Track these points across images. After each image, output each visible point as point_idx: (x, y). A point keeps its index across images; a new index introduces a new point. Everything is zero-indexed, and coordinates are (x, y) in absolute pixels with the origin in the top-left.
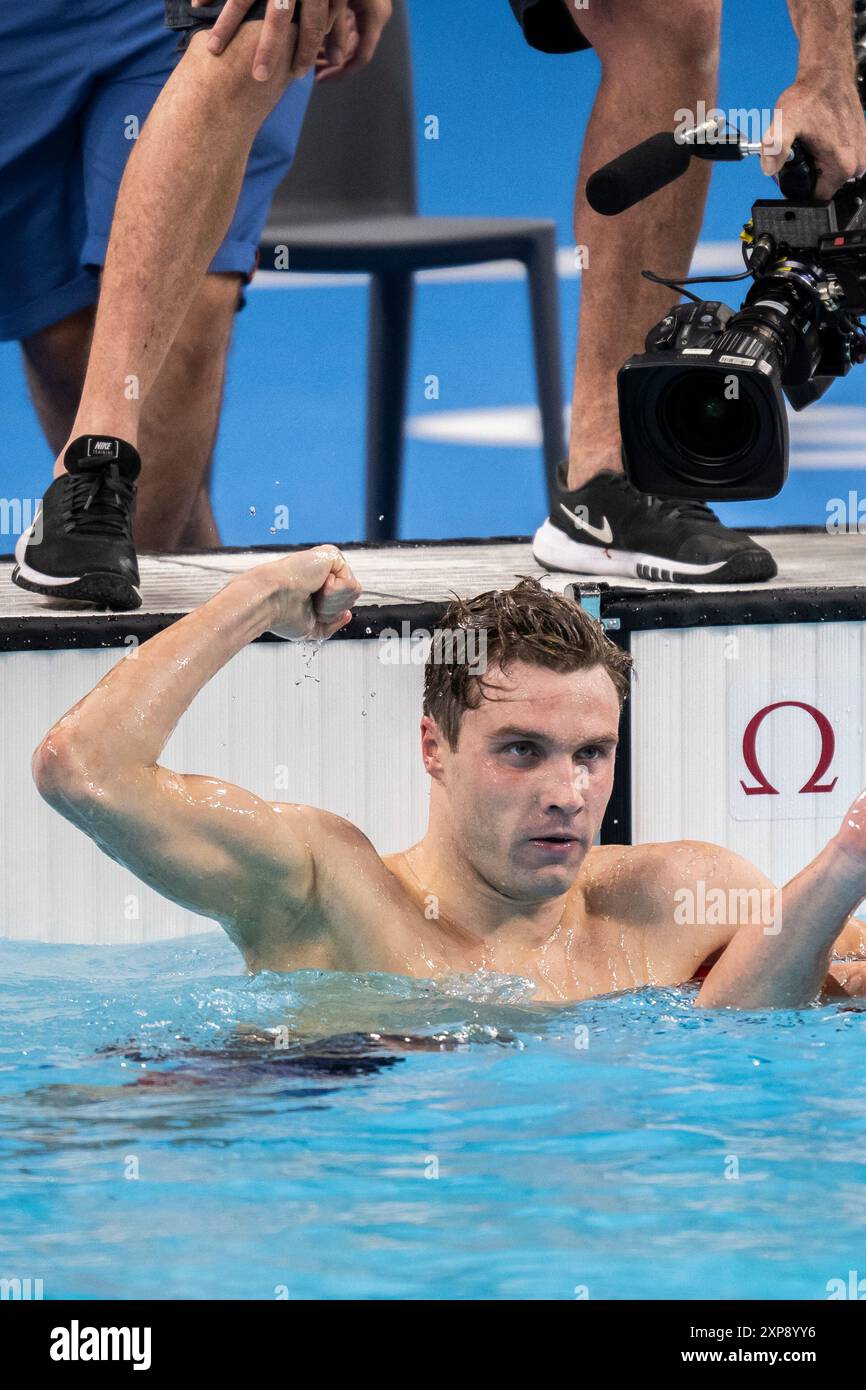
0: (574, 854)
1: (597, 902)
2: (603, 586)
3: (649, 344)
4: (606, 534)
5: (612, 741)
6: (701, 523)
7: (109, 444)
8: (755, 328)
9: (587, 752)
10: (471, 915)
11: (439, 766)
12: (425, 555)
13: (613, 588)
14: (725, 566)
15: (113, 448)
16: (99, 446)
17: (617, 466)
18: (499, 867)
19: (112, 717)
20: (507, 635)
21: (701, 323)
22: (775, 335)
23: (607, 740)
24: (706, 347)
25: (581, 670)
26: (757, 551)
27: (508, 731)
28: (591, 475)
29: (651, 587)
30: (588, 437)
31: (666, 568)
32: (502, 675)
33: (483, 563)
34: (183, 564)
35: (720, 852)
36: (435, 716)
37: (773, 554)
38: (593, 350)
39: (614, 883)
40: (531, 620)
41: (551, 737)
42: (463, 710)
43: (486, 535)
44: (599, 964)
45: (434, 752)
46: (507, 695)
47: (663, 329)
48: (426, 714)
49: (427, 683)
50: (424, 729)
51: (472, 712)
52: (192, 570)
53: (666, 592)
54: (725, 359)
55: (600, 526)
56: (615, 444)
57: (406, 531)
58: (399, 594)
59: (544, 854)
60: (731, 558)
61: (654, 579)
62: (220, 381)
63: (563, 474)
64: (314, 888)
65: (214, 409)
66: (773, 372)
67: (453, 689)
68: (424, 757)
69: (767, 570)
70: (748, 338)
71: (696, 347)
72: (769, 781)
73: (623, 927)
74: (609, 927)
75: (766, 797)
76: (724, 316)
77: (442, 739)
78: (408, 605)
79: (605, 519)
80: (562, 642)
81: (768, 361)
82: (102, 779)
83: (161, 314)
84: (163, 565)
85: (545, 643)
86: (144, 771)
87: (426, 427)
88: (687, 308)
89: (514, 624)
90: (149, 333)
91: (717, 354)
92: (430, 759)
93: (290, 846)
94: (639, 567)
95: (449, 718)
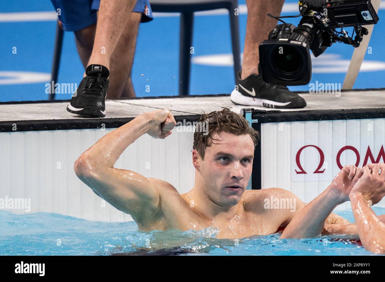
0: (240, 192)
1: (247, 208)
2: (253, 109)
3: (269, 37)
4: (253, 93)
5: (252, 157)
6: (283, 90)
7: (99, 67)
8: (302, 32)
9: (244, 160)
10: (208, 211)
11: (198, 165)
12: (197, 100)
13: (256, 110)
14: (290, 103)
15: (100, 68)
16: (96, 67)
17: (257, 72)
18: (217, 197)
19: (100, 152)
20: (220, 124)
21: (286, 31)
22: (308, 34)
23: (250, 157)
24: (286, 38)
25: (243, 135)
26: (301, 99)
27: (219, 153)
28: (249, 75)
29: (267, 110)
30: (248, 63)
31: (272, 104)
32: (218, 136)
33: (215, 102)
34: (122, 103)
35: (285, 191)
36: (197, 149)
37: (305, 99)
38: (250, 36)
39: (252, 201)
40: (227, 119)
41: (233, 155)
42: (206, 147)
43: (216, 93)
44: (248, 226)
45: (196, 161)
46: (220, 142)
47: (274, 32)
48: (194, 149)
49: (195, 139)
50: (193, 153)
51: (209, 148)
52: (125, 104)
53: (272, 111)
54: (292, 42)
55: (251, 91)
56: (256, 66)
57: (192, 93)
58: (189, 112)
59: (231, 192)
60: (292, 101)
61: (268, 107)
62: (135, 46)
63: (240, 75)
64: (160, 204)
65: (133, 54)
66: (307, 46)
67: (203, 141)
68: (193, 162)
69: (304, 104)
70: (299, 35)
71: (284, 38)
72: (304, 170)
73: (255, 215)
74: (251, 215)
75: (303, 174)
76: (292, 28)
77: (199, 156)
78: (192, 115)
79: (253, 88)
80: (237, 126)
81: (305, 43)
82: (96, 171)
83: (116, 28)
84: (116, 103)
85: (232, 126)
86: (110, 169)
87: (198, 60)
88: (281, 26)
89: (222, 121)
90: (112, 33)
91: (289, 40)
92: (195, 163)
93: (153, 191)
94: (264, 103)
95: (201, 150)
